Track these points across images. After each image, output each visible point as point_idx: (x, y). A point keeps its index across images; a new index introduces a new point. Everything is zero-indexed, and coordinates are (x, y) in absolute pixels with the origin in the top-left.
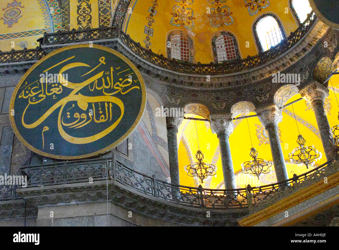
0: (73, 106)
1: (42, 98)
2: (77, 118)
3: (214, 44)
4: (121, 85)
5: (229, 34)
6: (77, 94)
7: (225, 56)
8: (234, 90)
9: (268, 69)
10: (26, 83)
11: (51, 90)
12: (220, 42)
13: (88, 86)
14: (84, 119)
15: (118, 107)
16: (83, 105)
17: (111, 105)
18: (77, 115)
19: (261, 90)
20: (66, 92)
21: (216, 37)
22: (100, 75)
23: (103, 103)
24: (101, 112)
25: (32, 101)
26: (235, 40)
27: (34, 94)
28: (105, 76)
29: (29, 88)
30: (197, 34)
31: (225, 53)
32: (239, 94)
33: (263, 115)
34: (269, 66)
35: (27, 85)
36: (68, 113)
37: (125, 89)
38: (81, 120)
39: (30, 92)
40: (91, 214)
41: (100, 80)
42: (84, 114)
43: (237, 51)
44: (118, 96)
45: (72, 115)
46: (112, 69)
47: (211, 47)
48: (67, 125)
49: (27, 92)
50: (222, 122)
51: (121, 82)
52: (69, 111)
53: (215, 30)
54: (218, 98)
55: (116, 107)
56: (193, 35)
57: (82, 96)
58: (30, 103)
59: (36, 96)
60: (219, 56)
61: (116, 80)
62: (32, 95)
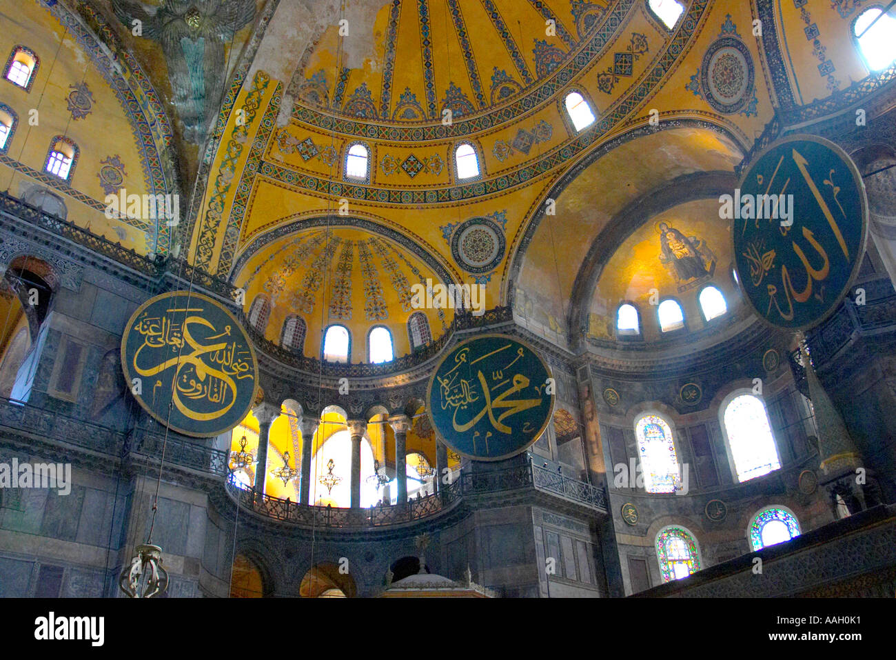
0: (192, 369)
1: (160, 343)
2: (192, 387)
3: (285, 323)
4: (238, 367)
5: (303, 321)
6: (198, 357)
7: (290, 341)
8: (290, 383)
9: (328, 382)
10: (146, 314)
11: (173, 338)
12: (292, 324)
13: (209, 353)
14: (199, 391)
15: (232, 391)
16: (201, 374)
17: (226, 387)
18: (193, 382)
19: (313, 397)
20: (188, 350)
21: (291, 317)
22: (223, 346)
23: (219, 380)
24: (216, 390)
25: (149, 340)
26: (305, 330)
27: (153, 333)
28: (226, 349)
29: (148, 323)
30: (277, 306)
31: (291, 337)
32: (293, 390)
33: (308, 424)
34: (330, 380)
35: (146, 317)
36: (185, 377)
37: (242, 374)
38: (196, 390)
39: (148, 329)
40: (189, 502)
41: (221, 351)
42: (200, 385)
43: (303, 341)
44: (234, 378)
45: (189, 379)
46: (234, 346)
47: (282, 325)
48: (182, 390)
49: (146, 327)
50: (272, 415)
51: (239, 364)
52: (186, 374)
53: (293, 310)
54: (275, 386)
55: (229, 391)
56: (274, 305)
57: (202, 363)
58: (147, 342)
59: (155, 337)
60: (285, 338)
61: (235, 360)
62: (150, 334)
